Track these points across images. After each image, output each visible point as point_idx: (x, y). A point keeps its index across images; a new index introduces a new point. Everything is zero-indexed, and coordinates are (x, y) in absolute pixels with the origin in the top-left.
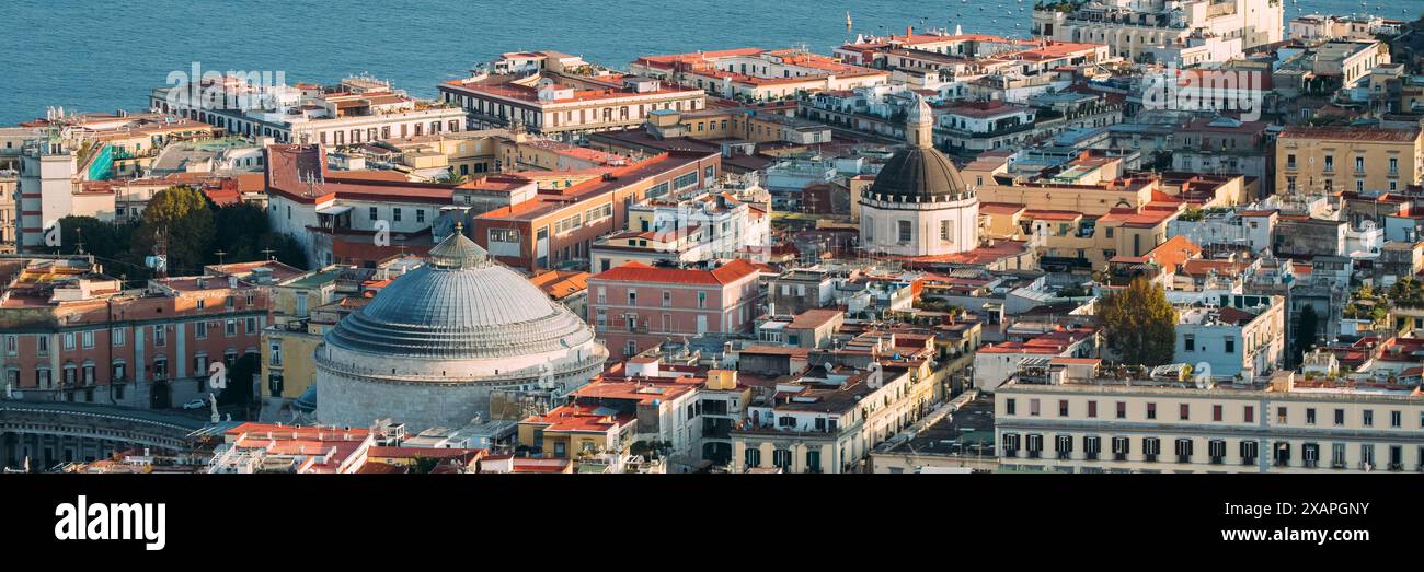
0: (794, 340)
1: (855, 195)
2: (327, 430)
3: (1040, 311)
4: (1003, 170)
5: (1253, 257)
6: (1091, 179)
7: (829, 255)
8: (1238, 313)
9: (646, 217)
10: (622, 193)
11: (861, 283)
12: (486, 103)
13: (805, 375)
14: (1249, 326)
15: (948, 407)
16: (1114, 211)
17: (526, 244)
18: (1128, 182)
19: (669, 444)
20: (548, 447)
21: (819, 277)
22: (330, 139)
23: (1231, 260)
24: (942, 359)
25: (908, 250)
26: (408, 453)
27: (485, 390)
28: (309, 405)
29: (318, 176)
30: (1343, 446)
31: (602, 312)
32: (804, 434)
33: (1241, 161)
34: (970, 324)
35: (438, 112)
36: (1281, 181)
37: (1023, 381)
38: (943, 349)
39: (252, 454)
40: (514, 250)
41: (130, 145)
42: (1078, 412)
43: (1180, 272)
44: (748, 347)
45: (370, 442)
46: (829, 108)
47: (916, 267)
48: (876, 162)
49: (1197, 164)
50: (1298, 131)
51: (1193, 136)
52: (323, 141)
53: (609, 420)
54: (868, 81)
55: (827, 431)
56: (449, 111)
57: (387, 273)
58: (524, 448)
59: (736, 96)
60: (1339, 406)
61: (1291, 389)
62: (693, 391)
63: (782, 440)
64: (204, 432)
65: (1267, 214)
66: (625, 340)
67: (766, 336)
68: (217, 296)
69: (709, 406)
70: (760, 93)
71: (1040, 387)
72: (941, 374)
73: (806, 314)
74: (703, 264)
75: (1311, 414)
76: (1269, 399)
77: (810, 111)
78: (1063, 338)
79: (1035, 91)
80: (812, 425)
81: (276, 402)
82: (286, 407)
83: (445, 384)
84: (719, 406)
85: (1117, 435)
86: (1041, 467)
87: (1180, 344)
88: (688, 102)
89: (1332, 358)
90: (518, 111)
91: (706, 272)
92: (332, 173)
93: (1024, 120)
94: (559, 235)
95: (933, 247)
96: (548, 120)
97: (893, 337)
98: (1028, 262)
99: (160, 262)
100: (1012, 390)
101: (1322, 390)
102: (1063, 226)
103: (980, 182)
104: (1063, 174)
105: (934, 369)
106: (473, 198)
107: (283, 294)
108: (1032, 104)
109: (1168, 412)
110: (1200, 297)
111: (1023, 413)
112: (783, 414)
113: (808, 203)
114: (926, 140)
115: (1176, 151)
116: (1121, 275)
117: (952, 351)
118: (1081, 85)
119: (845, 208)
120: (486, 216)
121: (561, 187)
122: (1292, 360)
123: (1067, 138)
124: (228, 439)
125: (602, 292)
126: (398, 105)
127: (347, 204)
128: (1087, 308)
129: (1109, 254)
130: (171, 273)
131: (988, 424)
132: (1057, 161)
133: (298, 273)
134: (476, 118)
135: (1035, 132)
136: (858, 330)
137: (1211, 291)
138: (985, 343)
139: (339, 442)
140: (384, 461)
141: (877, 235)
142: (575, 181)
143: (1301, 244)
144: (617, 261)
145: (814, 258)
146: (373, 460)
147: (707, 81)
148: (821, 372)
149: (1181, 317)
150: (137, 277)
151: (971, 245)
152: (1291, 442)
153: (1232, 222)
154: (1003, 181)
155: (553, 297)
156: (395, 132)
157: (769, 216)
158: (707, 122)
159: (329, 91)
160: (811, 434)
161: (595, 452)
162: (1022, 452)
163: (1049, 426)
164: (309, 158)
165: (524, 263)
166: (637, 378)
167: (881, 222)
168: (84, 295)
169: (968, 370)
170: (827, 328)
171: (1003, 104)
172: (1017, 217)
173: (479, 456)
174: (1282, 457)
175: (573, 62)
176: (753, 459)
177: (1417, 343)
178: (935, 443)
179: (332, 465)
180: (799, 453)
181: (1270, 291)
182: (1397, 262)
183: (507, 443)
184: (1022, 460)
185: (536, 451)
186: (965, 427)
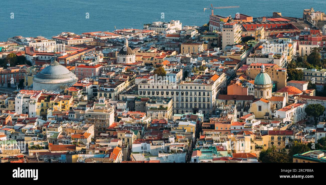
0: (107, 77)
1: (116, 54)
2: (35, 91)
3: (145, 72)
4: (139, 50)
5: (178, 63)
6: (153, 51)
7: (112, 63)
8: (175, 72)
9: (84, 58)
10: (80, 54)
11: (117, 68)
12: (59, 40)
13: (109, 82)
14: (178, 74)
15: (131, 87)
16: (156, 56)
17: (65, 62)
18: (158, 52)
19: (88, 93)
20: (69, 94)
21: (111, 67)
22: (35, 46)
23: (174, 64)
24: (130, 80)
25: (125, 63)
26: (47, 94)
27: (59, 85)
28: (32, 87)
29: (33, 51)
30: (192, 92)
31: (77, 73)
32: (109, 91)
33: (176, 48)
34: (134, 74)
35: (52, 42)
36: (182, 51)
37: (142, 83)
38: (130, 78)
39: (23, 94)
40: (63, 63)
41: (4, 47)
42: (151, 87)
43: (166, 66)
44: (100, 78)
45: (41, 93)
46: (112, 41)
47: (126, 65)
48: (120, 49)
49: (169, 49)
50: (184, 43)
51: (168, 44)
52: (34, 46)
53: (78, 89)
54: (118, 36)
55: (113, 91)
56: (53, 41)
57: (44, 66)
58: (65, 94)
59: (98, 39)
60: (191, 86)
61: (184, 83)
62: (91, 85)
63: (105, 92)
64: (16, 91)
65: (180, 56)
66: (81, 77)
67: (103, 76)
68: (18, 70)
69: (94, 87)
70: (102, 38)
71: (145, 84)
72: (130, 82)
73: (109, 73)
74: (93, 65)
75: (187, 87)
76: (180, 85)
77: (109, 41)
78: (149, 76)
79: (144, 38)
80: (110, 90)
81: (27, 86)
82: (28, 87)
83: (53, 84)
84: (95, 87)
85: (157, 91)
86: (145, 96)
88: (90, 40)
89: (190, 79)
90: (64, 41)
91: (93, 66)
92: (35, 51)
93: (142, 42)
94: (70, 61)
95: (128, 62)
96: (69, 43)
97: (122, 76)
98: (143, 64)
99: (9, 65)
100: (141, 84)
101: (188, 84)
102: (148, 59)
103: (136, 52)
104: (148, 51)
105: (129, 81)
106: (57, 55)
107: (28, 70)
108: (143, 40)
109: (165, 87)
110: (170, 69)
111: (142, 88)
112: (105, 88)
113: (109, 56)
114: (127, 45)
115: (166, 47)
116: (157, 66)
117: (132, 78)
118: (151, 37)
119: (115, 56)
120: (59, 58)
121: (71, 53)
122: (184, 79)
123: (149, 45)
124: (19, 92)
125: (77, 69)
126: (45, 40)
127: (38, 56)
129: (156, 63)
131: (137, 90)
132: (147, 49)
133: (30, 67)
134: (57, 42)
135: (144, 44)
136: (117, 75)
137: (171, 68)
138: (137, 77)
139: (36, 93)
140: (43, 96)
141: (120, 60)
142: (73, 52)
143: (185, 61)
144: (79, 65)
145: (110, 64)
146: (42, 96)
147: (93, 37)
148: (111, 82)
149: (167, 73)
150: (5, 67)
151: (134, 62)
152: (184, 92)
153: (174, 58)
154: (139, 52)
155: (70, 70)
157: (103, 57)
158: (93, 43)
159: (35, 38)
160: (110, 91)
161: (76, 94)
162: (143, 94)
163: (147, 90)
164: (32, 49)
165: (65, 65)
166: (83, 83)
167: (120, 58)
169: (134, 81)
170: (112, 75)
171: (139, 40)
172: (141, 57)
173: (58, 95)
174: (182, 94)
175: (73, 34)
176: (101, 95)
177: (203, 76)
178: (129, 92)
179: (35, 96)
180: (108, 94)
181: (180, 68)
182: (200, 64)
183: (63, 93)
184: (142, 95)
185: (67, 94)
186: (134, 90)
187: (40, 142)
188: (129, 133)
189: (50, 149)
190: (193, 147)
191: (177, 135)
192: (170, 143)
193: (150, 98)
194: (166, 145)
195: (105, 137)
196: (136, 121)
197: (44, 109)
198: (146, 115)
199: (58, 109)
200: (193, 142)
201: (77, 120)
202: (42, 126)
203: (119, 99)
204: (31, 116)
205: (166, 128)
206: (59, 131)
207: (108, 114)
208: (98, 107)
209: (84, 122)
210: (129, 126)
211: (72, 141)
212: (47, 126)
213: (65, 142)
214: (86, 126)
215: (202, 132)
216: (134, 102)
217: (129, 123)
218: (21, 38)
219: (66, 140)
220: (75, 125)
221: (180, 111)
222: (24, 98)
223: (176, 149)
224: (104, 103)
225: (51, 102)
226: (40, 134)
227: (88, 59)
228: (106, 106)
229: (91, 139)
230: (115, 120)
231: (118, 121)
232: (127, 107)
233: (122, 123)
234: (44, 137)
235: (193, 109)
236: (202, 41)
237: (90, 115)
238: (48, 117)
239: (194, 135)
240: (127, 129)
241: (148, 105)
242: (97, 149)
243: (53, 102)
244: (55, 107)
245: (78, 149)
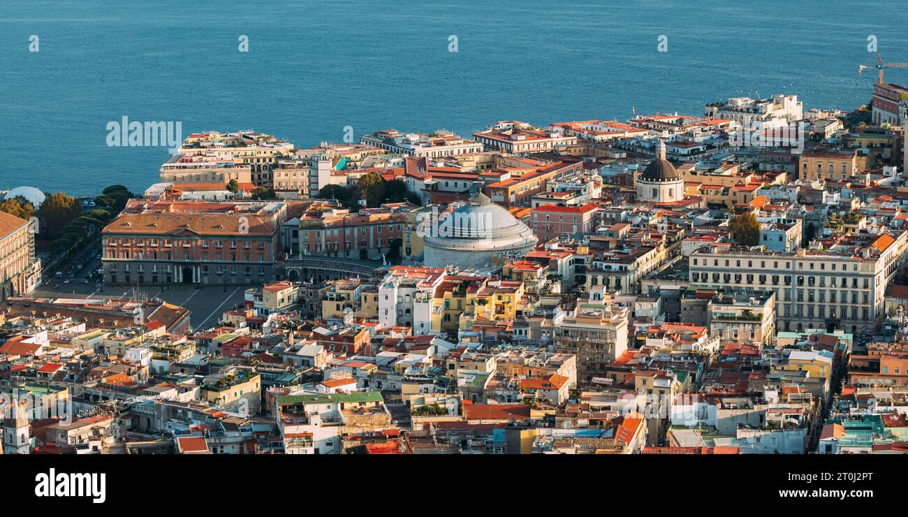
0: (611, 235)
1: (635, 179)
2: (428, 269)
3: (707, 225)
4: (693, 169)
5: (790, 204)
6: (728, 173)
7: (625, 202)
8: (784, 226)
9: (553, 186)
10: (544, 176)
11: (637, 213)
12: (491, 141)
13: (615, 249)
14: (789, 230)
15: (671, 262)
16: (736, 185)
17: (506, 197)
18: (742, 174)
19: (561, 275)
20: (514, 276)
21: (621, 210)
22: (430, 155)
23: (782, 205)
24: (669, 243)
25: (656, 200)
26: (459, 278)
27: (490, 254)
28: (421, 259)
29: (425, 169)
30: (824, 278)
31: (536, 224)
32: (615, 272)
33: (786, 166)
34: (680, 229)
35: (472, 145)
36: (801, 174)
37: (700, 252)
38: (669, 239)
39: (399, 278)
40: (502, 199)
41: (352, 156)
42: (722, 264)
43: (762, 209)
44: (593, 238)
45: (445, 274)
46: (625, 144)
47: (659, 207)
48: (644, 165)
49: (769, 167)
51: (767, 156)
52: (428, 156)
53: (538, 266)
54: (641, 134)
55: (624, 271)
56: (476, 144)
57: (452, 207)
58: (505, 277)
59: (589, 139)
60: (823, 262)
61: (804, 256)
62: (571, 255)
63: (606, 275)
64: (380, 269)
65: (796, 187)
66: (545, 234)
67: (600, 234)
68: (386, 216)
69: (577, 261)
70: (598, 138)
71: (707, 254)
72: (668, 249)
73: (616, 225)
74: (575, 205)
75: (812, 265)
76: (796, 260)
77: (617, 145)
78: (716, 235)
79: (706, 138)
80: (618, 269)
81: (408, 257)
82: (412, 260)
83: (474, 251)
84: (581, 261)
85: (736, 273)
86: (707, 286)
87: (761, 238)
88: (570, 141)
89: (820, 243)
90: (503, 144)
91: (576, 209)
92: (431, 168)
93: (701, 149)
94: (519, 193)
95: (666, 199)
96: (515, 148)
97: (650, 234)
98: (703, 205)
99: (365, 203)
100: (696, 255)
101: (816, 256)
102: (716, 191)
103: (684, 173)
104: (716, 171)
105: (666, 247)
106: (486, 179)
107: (411, 216)
108: (704, 143)
109: (757, 264)
110: (770, 219)
111: (700, 264)
112: (607, 264)
113: (617, 182)
114: (663, 157)
115: (760, 162)
116: (739, 211)
117: (673, 240)
118: (723, 136)
119: (632, 183)
120: (491, 185)
121: (520, 174)
122: (805, 244)
123: (718, 157)
124: (389, 272)
125: (536, 216)
126: (457, 142)
127: (436, 181)
128: (726, 223)
129: (734, 202)
130: (368, 207)
131: (686, 269)
132: (714, 166)
133: (417, 207)
134: (487, 147)
135: (706, 154)
136: (636, 231)
137: (774, 217)
138: (685, 237)
139: (433, 273)
140: (450, 281)
141: (644, 194)
142: (526, 172)
143: (809, 199)
144: (542, 204)
145: (619, 203)
146: (446, 281)
147: (578, 133)
148: (621, 248)
149: (762, 227)
150: (355, 208)
151: (680, 198)
152: (804, 276)
153: (782, 190)
154: (694, 173)
155: (517, 218)
156: (456, 152)
157: (602, 185)
158: (577, 149)
159: (430, 136)
160: (617, 272)
161: (532, 279)
162: (700, 279)
163: (711, 270)
164: (422, 162)
165: (506, 204)
166: (549, 249)
167: (646, 189)
168: (335, 215)
169: (679, 248)
170: (624, 230)
171: (694, 143)
172: (699, 187)
173: (487, 280)
174: (801, 282)
175: (525, 125)
176: (594, 282)
177: (853, 237)
178: (666, 276)
179: (430, 283)
180: (613, 280)
181: (797, 217)
182: (845, 206)
183: (498, 275)
184: (700, 283)
185: (509, 278)
186: (678, 270)
187: (441, 397)
188: (663, 377)
189: (465, 414)
190: (825, 414)
191: (786, 386)
192: (766, 403)
193: (720, 291)
194: (756, 408)
195: (605, 386)
196: (684, 347)
197: (452, 313)
198: (709, 333)
199: (485, 315)
200: (823, 403)
201: (534, 343)
202: (446, 358)
203: (640, 292)
204: (418, 333)
205: (758, 367)
206: (488, 370)
207: (611, 328)
208: (588, 310)
209: (551, 347)
210: (663, 359)
211: (521, 396)
212: (458, 358)
213: (502, 398)
214: (555, 358)
215: (848, 377)
216: (678, 300)
217: (664, 351)
218: (395, 134)
219: (506, 393)
220: (529, 357)
221: (793, 324)
222: (402, 286)
223: (782, 419)
224: (603, 302)
225: (469, 296)
226: (441, 378)
227: (564, 190)
228: (608, 309)
229: (570, 390)
230: (629, 345)
231: (637, 347)
232: (661, 313)
233: (647, 351)
234: (449, 386)
235: (827, 320)
236: (854, 148)
237: (566, 332)
238: (460, 333)
239: (827, 387)
240: (660, 367)
241: (713, 308)
242: (584, 417)
243: (475, 296)
244: (478, 309)
245: (536, 415)
